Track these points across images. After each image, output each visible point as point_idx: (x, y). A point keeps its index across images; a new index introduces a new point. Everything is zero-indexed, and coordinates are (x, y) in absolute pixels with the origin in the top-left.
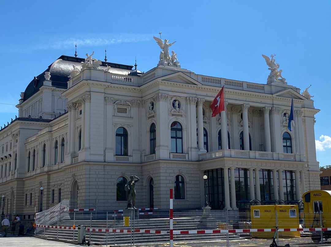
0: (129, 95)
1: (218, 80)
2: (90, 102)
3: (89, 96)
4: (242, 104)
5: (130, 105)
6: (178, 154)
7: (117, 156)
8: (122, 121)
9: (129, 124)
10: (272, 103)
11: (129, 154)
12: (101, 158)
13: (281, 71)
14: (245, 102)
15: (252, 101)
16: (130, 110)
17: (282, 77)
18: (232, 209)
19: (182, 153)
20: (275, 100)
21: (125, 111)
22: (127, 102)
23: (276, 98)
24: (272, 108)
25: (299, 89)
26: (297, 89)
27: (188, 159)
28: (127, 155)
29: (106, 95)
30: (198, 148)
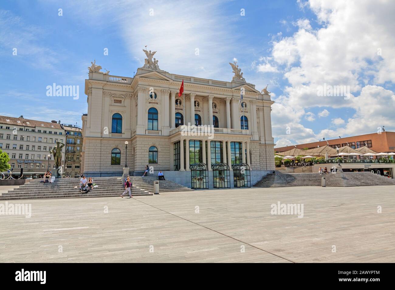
0: (123, 91)
1: (189, 78)
2: (92, 95)
3: (91, 91)
4: (208, 95)
5: (124, 97)
6: (154, 131)
7: (112, 134)
8: (117, 109)
9: (123, 111)
10: (232, 95)
11: (122, 133)
12: (99, 135)
13: (242, 73)
14: (210, 94)
15: (216, 93)
16: (124, 102)
17: (242, 78)
18: (185, 170)
19: (153, 130)
20: (234, 93)
21: (120, 102)
22: (122, 96)
23: (235, 91)
24: (232, 98)
25: (254, 85)
26: (252, 85)
27: (161, 134)
28: (121, 133)
29: (104, 91)
30: (170, 126)
